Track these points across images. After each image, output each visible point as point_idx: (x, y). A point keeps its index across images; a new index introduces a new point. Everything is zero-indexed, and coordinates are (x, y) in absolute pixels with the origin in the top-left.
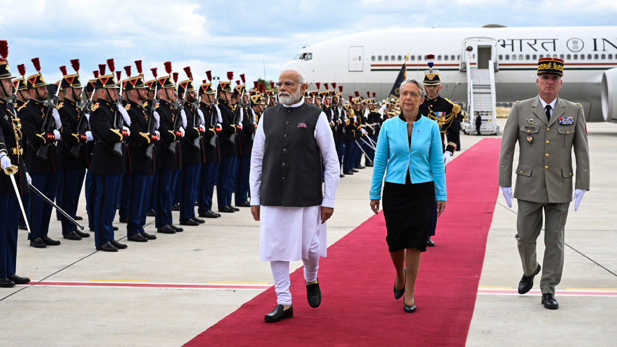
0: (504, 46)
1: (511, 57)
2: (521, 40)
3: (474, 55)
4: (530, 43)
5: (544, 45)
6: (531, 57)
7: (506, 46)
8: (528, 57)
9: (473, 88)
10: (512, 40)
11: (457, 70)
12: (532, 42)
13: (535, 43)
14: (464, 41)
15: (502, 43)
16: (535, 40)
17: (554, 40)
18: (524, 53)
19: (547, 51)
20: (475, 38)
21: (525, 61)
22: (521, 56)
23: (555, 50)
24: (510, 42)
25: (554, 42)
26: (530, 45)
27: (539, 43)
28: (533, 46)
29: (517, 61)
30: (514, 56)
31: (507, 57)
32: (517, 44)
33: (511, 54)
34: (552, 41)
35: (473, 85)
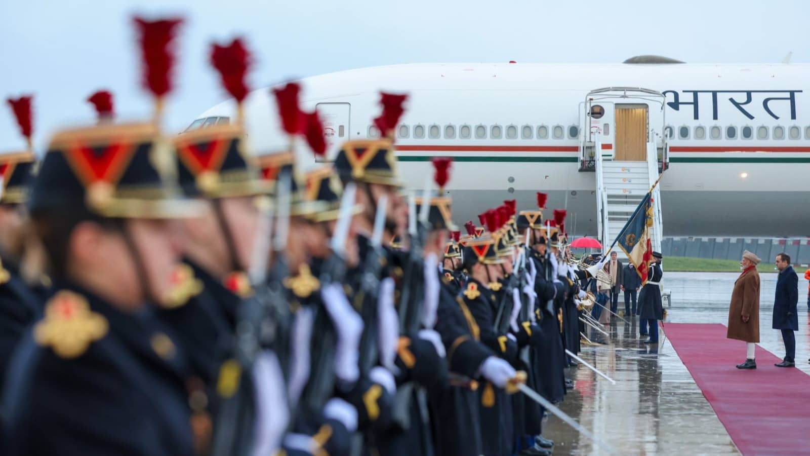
0: (675, 105)
1: (692, 132)
2: (715, 94)
3: (606, 125)
4: (738, 101)
5: (769, 104)
6: (739, 133)
7: (681, 106)
8: (731, 132)
9: (609, 202)
10: (695, 94)
11: (575, 160)
12: (741, 98)
13: (749, 100)
14: (589, 98)
15: (670, 98)
16: (749, 94)
17: (792, 93)
18: (723, 122)
19: (777, 118)
20: (616, 89)
21: (724, 142)
22: (716, 129)
23: (794, 116)
24: (690, 98)
25: (792, 99)
26: (737, 105)
27: (758, 99)
28: (743, 107)
29: (708, 142)
30: (700, 129)
31: (684, 132)
32: (705, 101)
33: (692, 124)
34: (788, 95)
35: (609, 196)
